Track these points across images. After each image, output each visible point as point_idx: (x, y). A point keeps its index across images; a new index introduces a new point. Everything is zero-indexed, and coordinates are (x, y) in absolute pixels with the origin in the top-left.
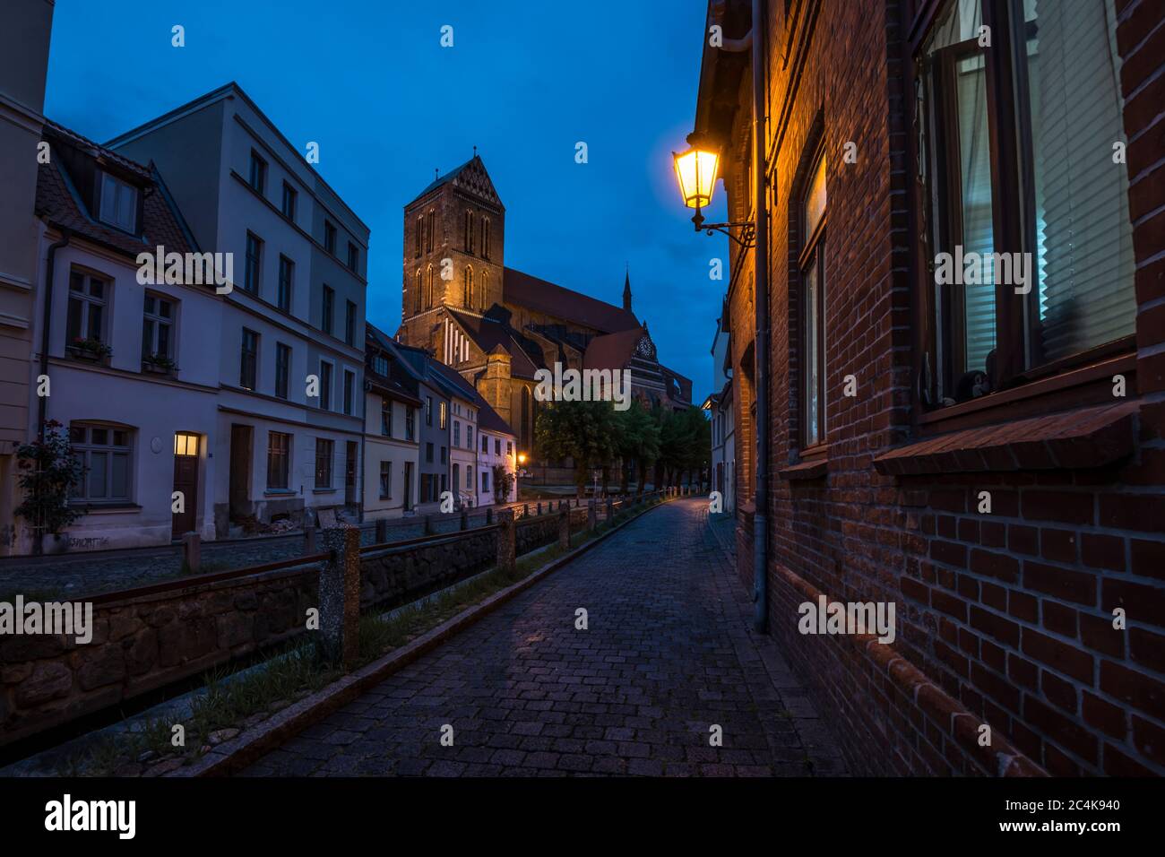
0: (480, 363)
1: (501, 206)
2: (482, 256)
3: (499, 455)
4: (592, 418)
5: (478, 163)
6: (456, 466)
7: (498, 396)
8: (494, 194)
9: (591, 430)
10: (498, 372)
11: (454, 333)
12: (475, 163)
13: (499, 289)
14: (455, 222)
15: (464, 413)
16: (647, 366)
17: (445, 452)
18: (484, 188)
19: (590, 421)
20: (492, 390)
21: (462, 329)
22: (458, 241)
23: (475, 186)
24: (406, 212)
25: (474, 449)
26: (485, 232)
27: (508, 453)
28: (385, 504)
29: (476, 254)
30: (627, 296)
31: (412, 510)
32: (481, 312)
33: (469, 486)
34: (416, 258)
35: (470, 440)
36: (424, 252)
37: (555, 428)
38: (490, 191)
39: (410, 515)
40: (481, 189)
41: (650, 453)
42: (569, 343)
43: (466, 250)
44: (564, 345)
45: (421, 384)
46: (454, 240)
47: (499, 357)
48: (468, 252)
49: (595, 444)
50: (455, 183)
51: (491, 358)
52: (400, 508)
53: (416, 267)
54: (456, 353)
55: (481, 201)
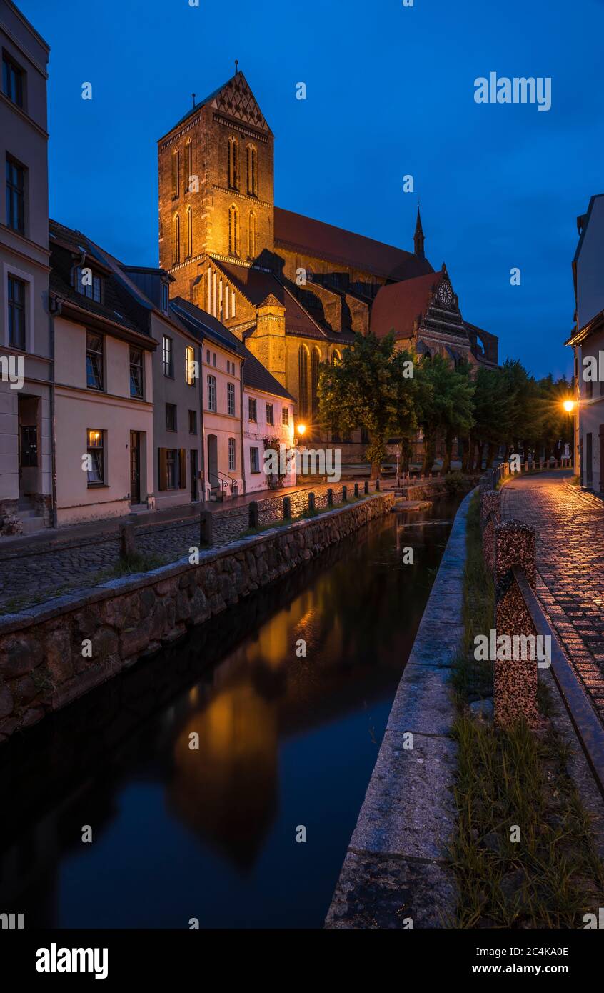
0: (249, 319)
1: (270, 132)
2: (248, 193)
3: (272, 424)
4: (389, 375)
5: (241, 80)
6: (212, 439)
7: (271, 357)
8: (260, 118)
9: (389, 390)
10: (270, 327)
11: (218, 285)
12: (238, 80)
13: (269, 232)
14: (215, 152)
15: (222, 364)
16: (447, 318)
17: (195, 418)
18: (249, 111)
19: (387, 379)
20: (264, 349)
21: (227, 280)
22: (220, 176)
23: (237, 109)
24: (159, 147)
25: (238, 415)
26: (250, 164)
27: (284, 422)
28: (99, 495)
29: (241, 191)
30: (419, 239)
31: (146, 502)
32: (248, 259)
33: (232, 466)
34: (173, 200)
35: (231, 404)
36: (182, 192)
37: (342, 392)
38: (256, 114)
39: (141, 510)
40: (245, 112)
41: (463, 420)
42: (352, 294)
43: (229, 186)
44: (348, 296)
45: (153, 316)
46: (215, 174)
47: (270, 309)
48: (233, 189)
49: (394, 410)
50: (215, 105)
51: (261, 311)
52: (125, 499)
53: (173, 210)
54: (220, 309)
55: (244, 126)
